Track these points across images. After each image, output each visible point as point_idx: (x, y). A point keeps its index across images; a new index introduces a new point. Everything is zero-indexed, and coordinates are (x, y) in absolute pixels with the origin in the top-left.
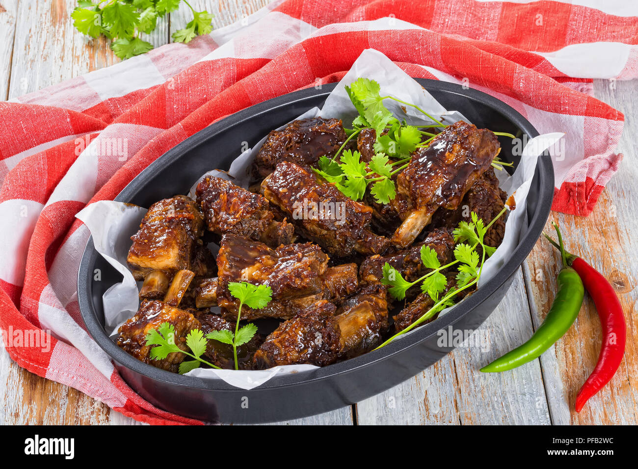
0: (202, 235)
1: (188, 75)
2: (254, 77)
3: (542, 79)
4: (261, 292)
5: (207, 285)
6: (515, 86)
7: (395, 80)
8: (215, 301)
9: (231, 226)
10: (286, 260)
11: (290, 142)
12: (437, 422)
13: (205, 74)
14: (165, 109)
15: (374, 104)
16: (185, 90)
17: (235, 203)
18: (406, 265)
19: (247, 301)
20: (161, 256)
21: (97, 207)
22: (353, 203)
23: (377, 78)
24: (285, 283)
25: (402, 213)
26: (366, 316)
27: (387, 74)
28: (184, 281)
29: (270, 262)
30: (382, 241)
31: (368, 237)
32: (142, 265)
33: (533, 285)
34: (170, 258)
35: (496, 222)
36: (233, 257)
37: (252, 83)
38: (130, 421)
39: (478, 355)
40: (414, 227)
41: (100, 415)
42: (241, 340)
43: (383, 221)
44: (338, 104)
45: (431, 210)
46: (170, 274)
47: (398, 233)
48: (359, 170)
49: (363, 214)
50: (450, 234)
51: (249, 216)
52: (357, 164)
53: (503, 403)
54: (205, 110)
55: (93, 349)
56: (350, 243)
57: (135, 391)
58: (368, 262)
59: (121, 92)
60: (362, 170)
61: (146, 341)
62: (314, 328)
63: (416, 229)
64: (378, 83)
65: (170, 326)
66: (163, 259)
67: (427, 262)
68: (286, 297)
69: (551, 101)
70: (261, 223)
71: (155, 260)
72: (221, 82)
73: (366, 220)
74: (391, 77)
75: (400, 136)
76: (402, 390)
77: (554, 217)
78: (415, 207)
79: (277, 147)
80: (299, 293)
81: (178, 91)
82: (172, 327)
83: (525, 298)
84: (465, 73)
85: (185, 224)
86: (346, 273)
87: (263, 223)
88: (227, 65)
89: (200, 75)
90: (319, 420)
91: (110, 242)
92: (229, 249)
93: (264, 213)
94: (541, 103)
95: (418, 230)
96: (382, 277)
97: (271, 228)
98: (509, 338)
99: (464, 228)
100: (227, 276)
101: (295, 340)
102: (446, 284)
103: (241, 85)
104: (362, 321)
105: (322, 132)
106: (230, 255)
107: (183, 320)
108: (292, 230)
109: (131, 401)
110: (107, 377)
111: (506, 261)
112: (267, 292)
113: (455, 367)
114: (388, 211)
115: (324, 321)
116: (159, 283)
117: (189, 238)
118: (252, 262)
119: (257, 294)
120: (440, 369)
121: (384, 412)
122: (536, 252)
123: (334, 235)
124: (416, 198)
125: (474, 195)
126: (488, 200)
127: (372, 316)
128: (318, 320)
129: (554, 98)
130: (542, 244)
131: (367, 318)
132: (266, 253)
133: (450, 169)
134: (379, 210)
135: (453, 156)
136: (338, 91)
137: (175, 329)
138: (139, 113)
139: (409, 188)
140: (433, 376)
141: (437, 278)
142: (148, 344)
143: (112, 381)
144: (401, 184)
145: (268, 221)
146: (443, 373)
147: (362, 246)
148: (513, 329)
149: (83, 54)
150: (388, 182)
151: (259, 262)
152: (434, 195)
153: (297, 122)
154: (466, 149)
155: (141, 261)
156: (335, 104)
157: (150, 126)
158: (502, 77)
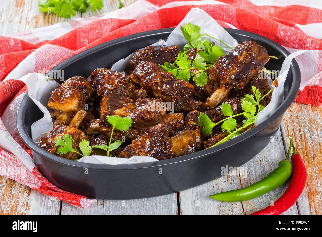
0: (93, 100)
1: (91, 25)
2: (129, 26)
3: (293, 30)
4: (126, 121)
5: (94, 122)
6: (278, 35)
7: (209, 25)
8: (98, 130)
9: (110, 90)
10: (141, 106)
11: (147, 55)
12: (228, 204)
13: (100, 25)
14: (76, 41)
15: (197, 38)
16: (88, 32)
17: (113, 78)
18: (212, 116)
19: (117, 126)
20: (67, 103)
21: (32, 75)
22: (182, 81)
23: (199, 24)
24: (140, 116)
25: (211, 92)
26: (187, 139)
27: (205, 22)
28: (80, 116)
29: (132, 107)
30: (199, 103)
31: (190, 101)
32: (56, 108)
33: (287, 139)
34: (73, 105)
35: (266, 97)
36: (110, 103)
37: (127, 29)
38: (42, 197)
39: (254, 171)
40: (218, 97)
41: (25, 193)
42: (112, 148)
43: (199, 97)
44: (176, 40)
45: (229, 88)
46: (72, 114)
47: (208, 100)
48: (187, 65)
49: (189, 88)
50: (239, 100)
51: (121, 85)
52: (186, 61)
53: (269, 196)
54: (99, 41)
55: (23, 154)
56: (180, 103)
57: (47, 179)
58: (190, 114)
59: (52, 38)
60: (188, 64)
61: (55, 144)
62: (156, 139)
63: (219, 98)
64: (199, 27)
65: (70, 136)
66: (69, 104)
67: (225, 112)
68: (140, 125)
69: (299, 42)
70: (128, 91)
71: (64, 105)
72: (109, 29)
73: (190, 92)
74: (207, 23)
75: (211, 51)
76: (208, 187)
77: (299, 106)
78: (219, 86)
79: (139, 57)
80: (148, 124)
81: (84, 32)
82: (71, 137)
83: (282, 145)
84: (249, 28)
85: (83, 89)
86: (177, 116)
87: (129, 91)
88: (113, 21)
89: (97, 26)
90: (157, 201)
91: (38, 97)
92: (108, 99)
93: (130, 85)
94: (293, 44)
95: (220, 99)
96: (198, 122)
97: (134, 93)
98: (272, 164)
99: (248, 97)
100: (106, 113)
101: (144, 145)
102: (236, 126)
103: (121, 29)
104: (185, 141)
105: (166, 51)
106: (108, 101)
107: (78, 134)
108: (146, 95)
109: (44, 185)
110: (30, 170)
111: (271, 114)
112: (129, 122)
113: (240, 177)
114: (203, 91)
115: (163, 135)
116: (65, 119)
117: (85, 97)
118: (121, 106)
119: (123, 122)
120: (231, 177)
121: (196, 198)
122: (289, 123)
123: (170, 99)
124: (220, 80)
125: (254, 82)
126: (262, 85)
127: (191, 139)
128: (159, 134)
129: (300, 40)
130: (293, 119)
131: (188, 140)
132: (130, 102)
133: (240, 65)
134: (197, 91)
135: (242, 57)
136: (177, 31)
137: (73, 138)
138: (61, 41)
139: (216, 75)
140: (226, 181)
141: (231, 122)
142: (56, 145)
143: (33, 172)
144: (211, 73)
145: (132, 90)
146: (233, 179)
147: (186, 107)
148: (275, 160)
149: (32, 21)
150: (203, 73)
151: (125, 106)
152: (230, 78)
153: (151, 46)
154: (250, 54)
155: (56, 105)
156: (174, 39)
157: (67, 48)
158: (271, 29)
